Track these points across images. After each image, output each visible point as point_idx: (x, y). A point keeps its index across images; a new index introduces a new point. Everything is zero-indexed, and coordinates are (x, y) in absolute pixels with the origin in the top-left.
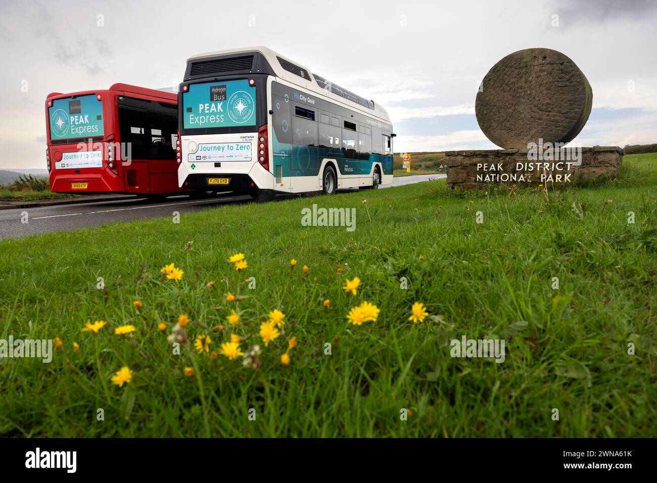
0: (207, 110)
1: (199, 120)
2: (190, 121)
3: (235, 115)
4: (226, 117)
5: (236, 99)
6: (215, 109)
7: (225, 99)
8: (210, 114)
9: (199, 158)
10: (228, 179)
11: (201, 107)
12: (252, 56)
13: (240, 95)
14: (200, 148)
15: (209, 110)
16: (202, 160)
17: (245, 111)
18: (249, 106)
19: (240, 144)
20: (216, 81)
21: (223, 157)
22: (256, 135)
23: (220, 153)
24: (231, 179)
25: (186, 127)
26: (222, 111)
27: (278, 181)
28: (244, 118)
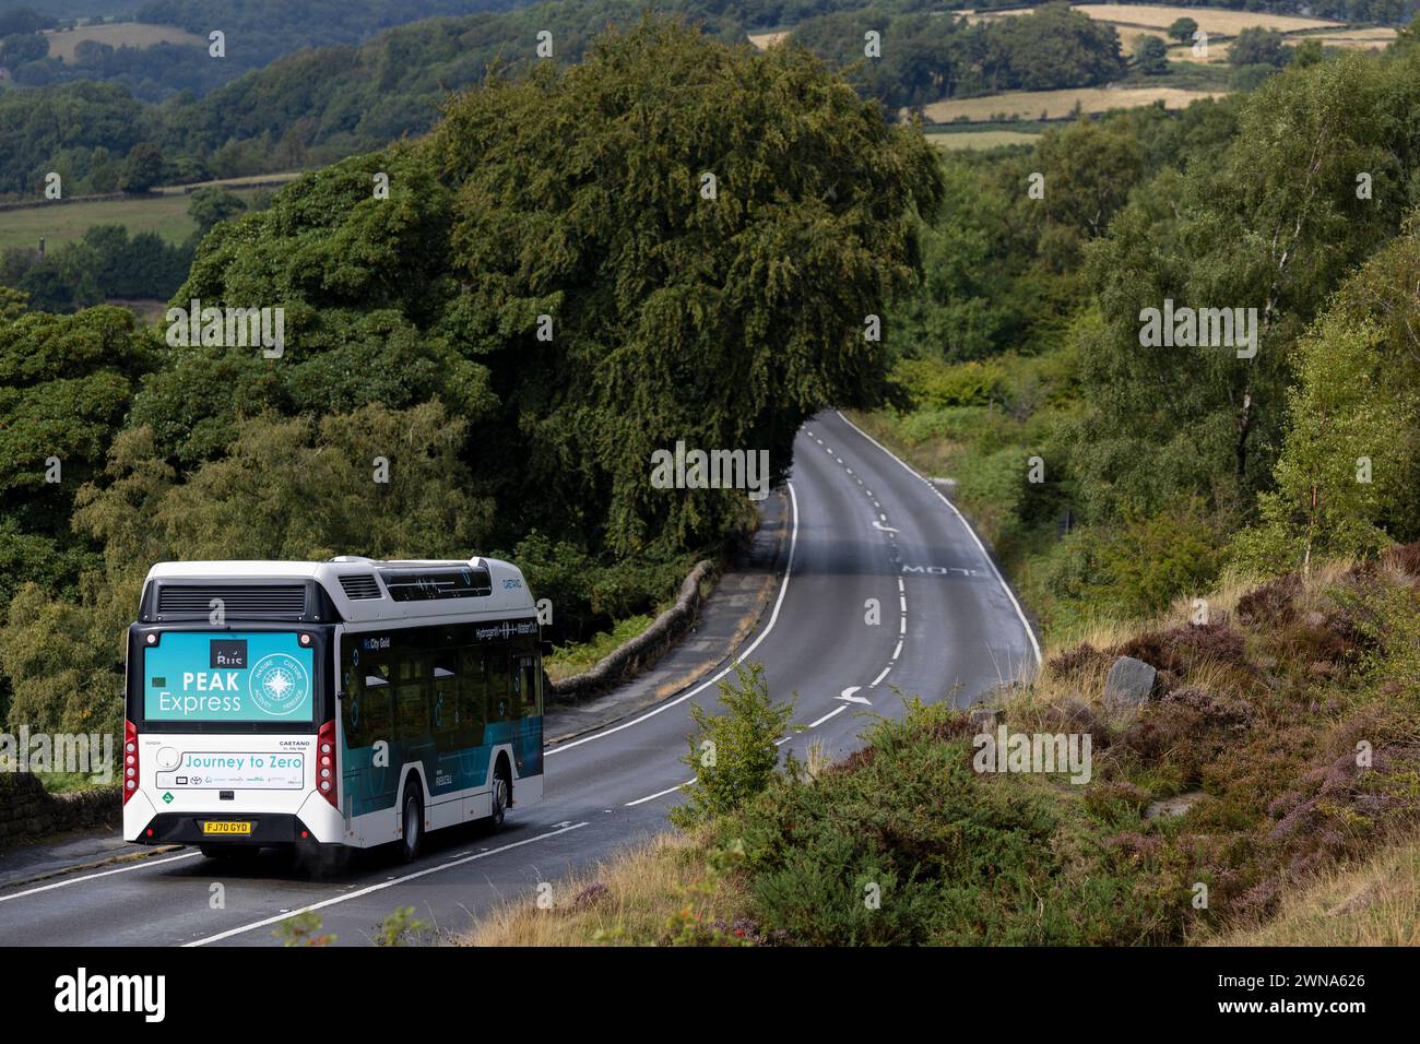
0: (203, 684)
1: (182, 703)
2: (158, 705)
3: (266, 699)
4: (246, 700)
5: (270, 667)
6: (220, 685)
8: (208, 694)
9: (182, 781)
10: (248, 825)
11: (188, 678)
12: (302, 587)
13: (278, 662)
14: (186, 762)
15: (207, 685)
16: (190, 785)
17: (290, 694)
18: (299, 684)
19: (279, 757)
21: (240, 779)
22: (313, 739)
23: (233, 772)
24: (256, 823)
25: (150, 715)
26: (236, 689)
27: (348, 827)
28: (287, 706)
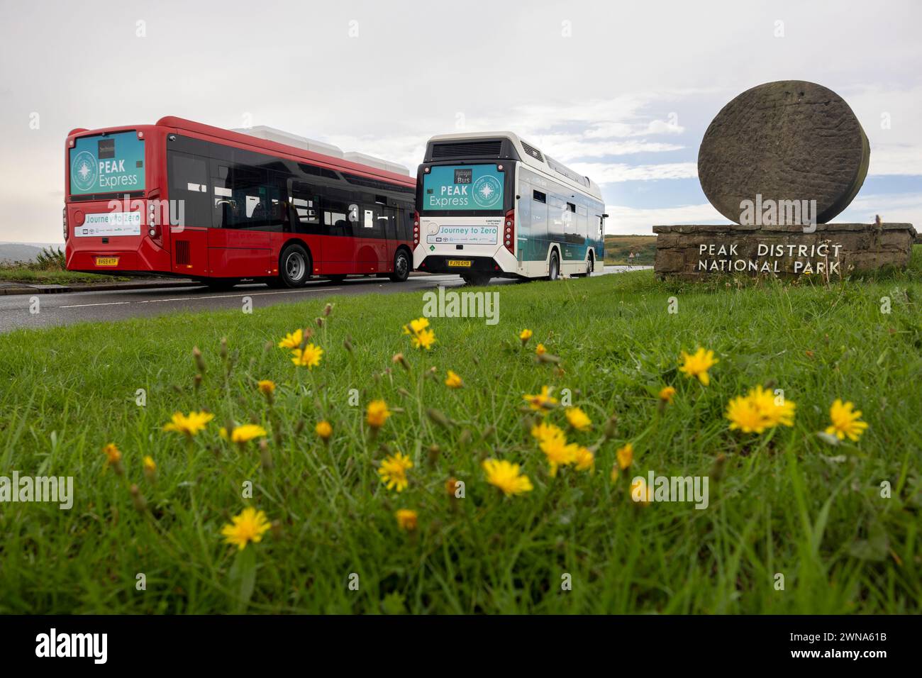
0: (450, 192)
1: (440, 202)
2: (431, 202)
3: (481, 199)
4: (471, 200)
5: (483, 183)
6: (458, 192)
7: (470, 182)
8: (453, 197)
9: (439, 240)
10: (470, 262)
11: (443, 189)
12: (500, 142)
13: (487, 180)
14: (441, 230)
15: (452, 192)
16: (442, 242)
17: (492, 196)
18: (497, 191)
19: (485, 228)
20: (462, 164)
21: (466, 239)
22: (502, 219)
23: (463, 235)
24: (473, 261)
25: (425, 208)
26: (466, 193)
27: (520, 265)
28: (490, 202)
